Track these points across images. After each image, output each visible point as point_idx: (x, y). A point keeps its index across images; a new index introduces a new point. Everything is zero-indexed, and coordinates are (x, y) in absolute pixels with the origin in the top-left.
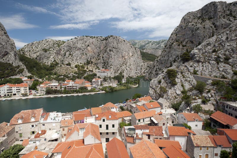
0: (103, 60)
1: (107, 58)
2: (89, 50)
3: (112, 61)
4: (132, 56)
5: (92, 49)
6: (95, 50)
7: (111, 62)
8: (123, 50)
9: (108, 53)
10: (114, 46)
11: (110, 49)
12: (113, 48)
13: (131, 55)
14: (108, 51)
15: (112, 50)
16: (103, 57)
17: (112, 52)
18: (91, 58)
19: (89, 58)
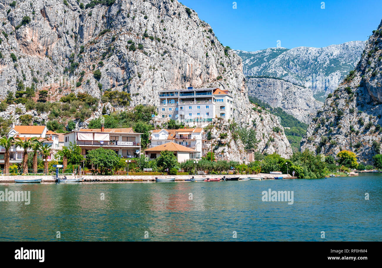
0: (100, 87)
1: (117, 80)
2: (29, 40)
3: (141, 91)
4: (219, 78)
5: (41, 38)
6: (54, 45)
7: (139, 97)
8: (185, 51)
9: (121, 58)
10: (150, 28)
11: (129, 42)
12: (146, 35)
13: (216, 75)
14: (124, 50)
15: (141, 47)
16: (98, 77)
17: (141, 55)
18: (35, 80)
19: (29, 77)
